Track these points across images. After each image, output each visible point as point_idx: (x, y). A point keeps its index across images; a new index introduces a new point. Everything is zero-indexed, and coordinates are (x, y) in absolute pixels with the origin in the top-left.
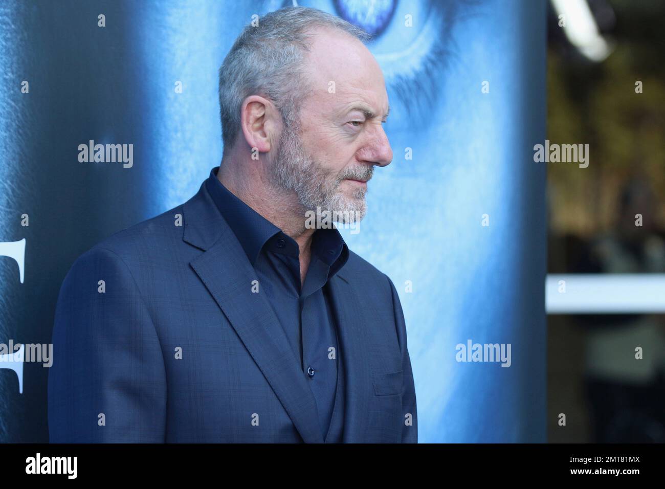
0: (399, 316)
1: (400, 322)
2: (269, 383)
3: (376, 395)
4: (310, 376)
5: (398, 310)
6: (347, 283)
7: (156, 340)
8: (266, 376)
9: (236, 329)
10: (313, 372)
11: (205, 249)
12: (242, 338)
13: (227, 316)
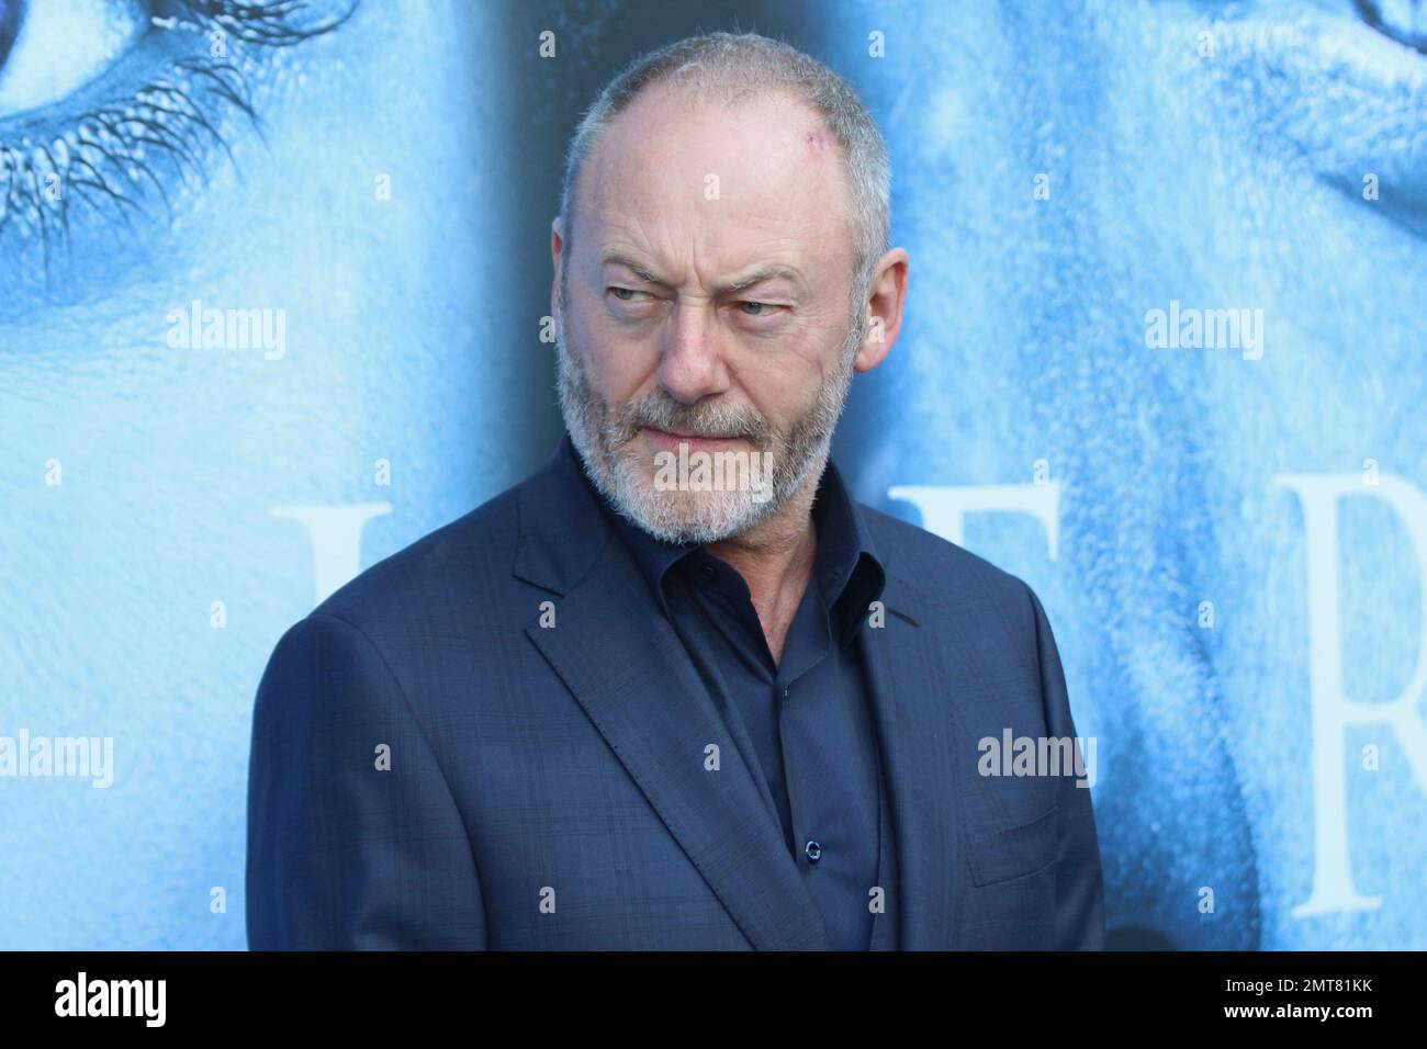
0: (1051, 679)
1: (1054, 695)
2: (713, 892)
3: (975, 885)
4: (813, 862)
5: (1049, 667)
6: (913, 623)
7: (454, 815)
8: (707, 875)
9: (634, 773)
10: (818, 852)
11: (561, 593)
12: (648, 794)
13: (613, 746)
